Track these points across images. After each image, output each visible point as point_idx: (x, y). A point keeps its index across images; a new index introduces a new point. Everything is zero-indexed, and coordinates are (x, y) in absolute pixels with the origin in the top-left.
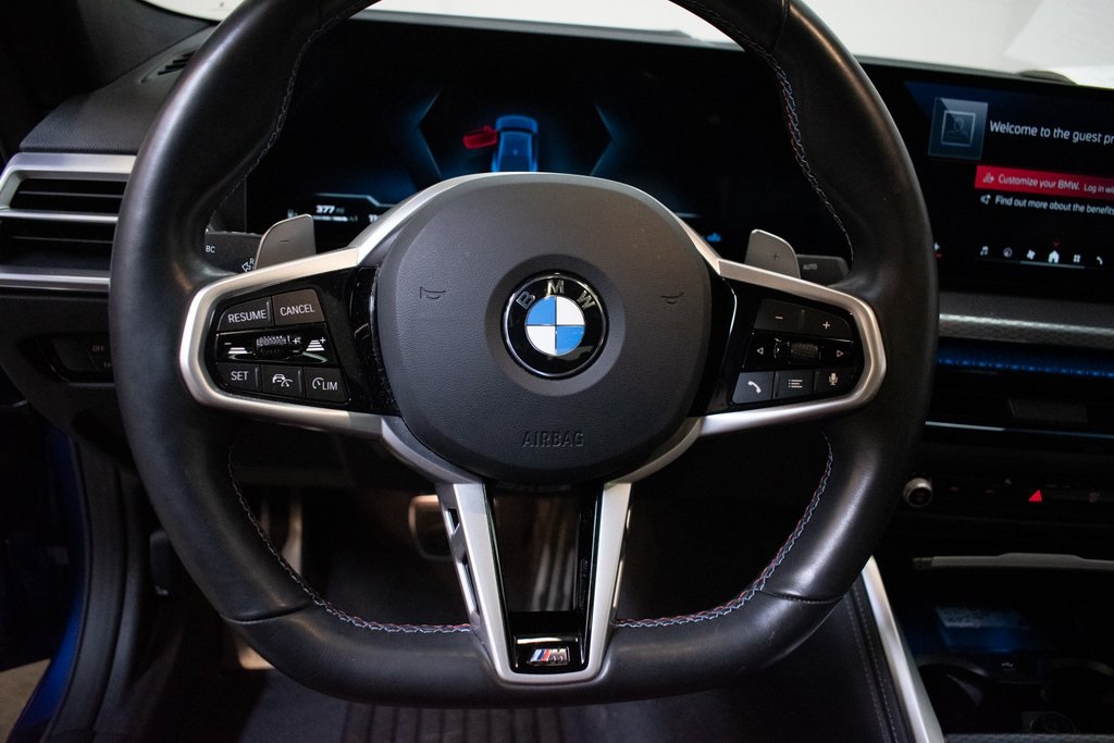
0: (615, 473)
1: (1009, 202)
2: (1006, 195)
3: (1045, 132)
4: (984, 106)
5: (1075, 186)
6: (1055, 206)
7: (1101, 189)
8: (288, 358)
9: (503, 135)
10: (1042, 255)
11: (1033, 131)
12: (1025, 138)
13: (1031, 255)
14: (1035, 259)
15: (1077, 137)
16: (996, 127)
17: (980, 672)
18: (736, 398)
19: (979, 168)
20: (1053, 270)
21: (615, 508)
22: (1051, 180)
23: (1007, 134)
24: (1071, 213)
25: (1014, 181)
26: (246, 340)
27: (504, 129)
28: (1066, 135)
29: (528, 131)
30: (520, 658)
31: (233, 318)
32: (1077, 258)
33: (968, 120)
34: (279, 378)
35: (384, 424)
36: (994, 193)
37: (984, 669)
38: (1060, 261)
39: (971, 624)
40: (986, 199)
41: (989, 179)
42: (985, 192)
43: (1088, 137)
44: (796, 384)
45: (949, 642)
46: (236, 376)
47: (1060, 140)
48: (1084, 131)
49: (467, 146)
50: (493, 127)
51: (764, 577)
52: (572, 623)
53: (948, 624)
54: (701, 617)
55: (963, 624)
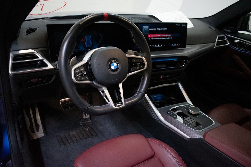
0: (120, 82)
1: (152, 39)
2: (152, 38)
3: (156, 29)
4: (148, 27)
5: (160, 36)
6: (158, 39)
7: (163, 36)
8: (82, 76)
9: (86, 39)
10: (157, 45)
11: (154, 29)
12: (153, 30)
13: (156, 45)
14: (157, 46)
15: (160, 29)
16: (150, 29)
17: (158, 102)
18: (132, 71)
19: (148, 35)
20: (159, 47)
21: (121, 85)
22: (157, 35)
23: (151, 30)
24: (160, 39)
25: (153, 36)
26: (78, 74)
27: (86, 38)
28: (158, 29)
29: (90, 38)
30: (115, 105)
31: (76, 72)
32: (161, 45)
33: (146, 28)
34: (83, 78)
35: (94, 82)
36: (150, 38)
37: (159, 101)
38: (160, 46)
39: (155, 97)
40: (149, 39)
41: (150, 36)
42: (149, 38)
43: (161, 29)
44: (138, 68)
45: (153, 99)
46: (78, 79)
47: (158, 30)
48: (160, 28)
49: (81, 41)
50: (85, 38)
51: (138, 91)
52: (120, 100)
53: (152, 97)
54: (132, 97)
55: (154, 97)
